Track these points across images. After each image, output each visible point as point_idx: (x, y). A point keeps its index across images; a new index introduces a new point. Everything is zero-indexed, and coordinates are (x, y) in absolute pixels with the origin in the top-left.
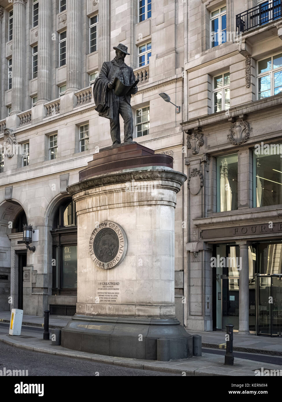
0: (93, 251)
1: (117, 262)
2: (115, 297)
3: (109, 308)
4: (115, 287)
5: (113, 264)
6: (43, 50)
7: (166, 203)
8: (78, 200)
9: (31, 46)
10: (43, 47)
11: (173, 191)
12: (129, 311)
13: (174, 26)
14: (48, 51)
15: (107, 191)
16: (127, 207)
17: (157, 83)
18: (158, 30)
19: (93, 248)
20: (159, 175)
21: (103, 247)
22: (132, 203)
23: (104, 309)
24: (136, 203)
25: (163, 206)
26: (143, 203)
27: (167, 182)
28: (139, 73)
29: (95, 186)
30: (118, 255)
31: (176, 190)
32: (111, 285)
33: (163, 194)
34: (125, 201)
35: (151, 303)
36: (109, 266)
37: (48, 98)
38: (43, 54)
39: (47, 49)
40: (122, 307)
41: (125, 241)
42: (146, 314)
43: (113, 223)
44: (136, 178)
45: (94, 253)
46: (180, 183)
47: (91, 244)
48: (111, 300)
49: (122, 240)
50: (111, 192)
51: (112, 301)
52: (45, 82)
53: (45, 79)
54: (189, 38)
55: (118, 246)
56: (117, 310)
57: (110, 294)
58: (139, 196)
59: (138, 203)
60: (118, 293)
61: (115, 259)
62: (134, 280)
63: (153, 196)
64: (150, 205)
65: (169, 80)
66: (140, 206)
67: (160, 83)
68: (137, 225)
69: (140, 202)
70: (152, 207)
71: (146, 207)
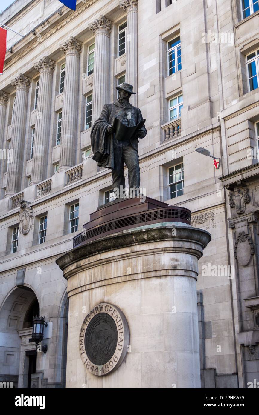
0: (84, 348)
1: (115, 364)
5: (110, 367)
6: (68, 115)
7: (182, 273)
8: (69, 275)
9: (57, 112)
10: (68, 112)
11: (191, 256)
13: (207, 75)
14: (73, 115)
15: (103, 261)
16: (128, 282)
17: (191, 136)
18: (189, 81)
19: (83, 343)
20: (169, 234)
21: (97, 343)
22: (135, 275)
24: (140, 275)
25: (178, 277)
26: (149, 275)
27: (181, 243)
28: (170, 127)
29: (88, 255)
30: (115, 353)
31: (196, 253)
33: (177, 260)
36: (105, 371)
38: (68, 118)
39: (72, 113)
41: (125, 331)
43: (110, 306)
44: (139, 240)
45: (85, 351)
46: (200, 243)
47: (82, 338)
49: (121, 331)
50: (108, 261)
52: (69, 147)
53: (69, 144)
54: (223, 85)
55: (116, 340)
58: (143, 265)
59: (143, 274)
61: (112, 359)
63: (162, 264)
64: (160, 277)
65: (203, 131)
66: (146, 279)
67: (193, 135)
68: (142, 307)
69: (146, 274)
70: (163, 280)
71: (154, 279)
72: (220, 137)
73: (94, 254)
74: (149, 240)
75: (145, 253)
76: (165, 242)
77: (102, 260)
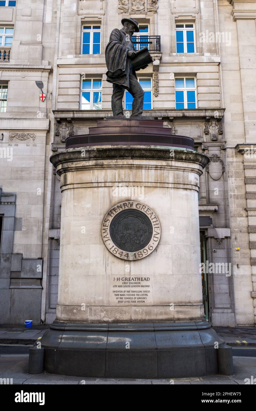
0: (109, 236)
1: (150, 252)
2: (144, 297)
3: (135, 311)
4: (144, 283)
5: (144, 254)
12: (166, 313)
13: (41, 23)
15: (135, 166)
17: (21, 67)
19: (108, 232)
21: (125, 232)
22: (166, 184)
23: (125, 313)
24: (171, 184)
26: (179, 186)
30: (151, 243)
32: (137, 281)
33: (197, 180)
34: (158, 180)
35: (191, 302)
36: (137, 257)
42: (187, 317)
43: (143, 204)
45: (110, 239)
47: (106, 228)
48: (137, 300)
49: (157, 226)
50: (139, 167)
51: (138, 302)
55: (151, 233)
56: (148, 313)
57: (135, 293)
58: (174, 178)
59: (173, 185)
60: (149, 292)
61: (147, 248)
62: (170, 275)
63: (190, 180)
64: (186, 189)
66: (175, 189)
68: (172, 210)
69: (176, 185)
70: (188, 192)
71: (181, 190)
73: (125, 158)
74: (185, 160)
75: (177, 169)
76: (195, 164)
77: (133, 165)
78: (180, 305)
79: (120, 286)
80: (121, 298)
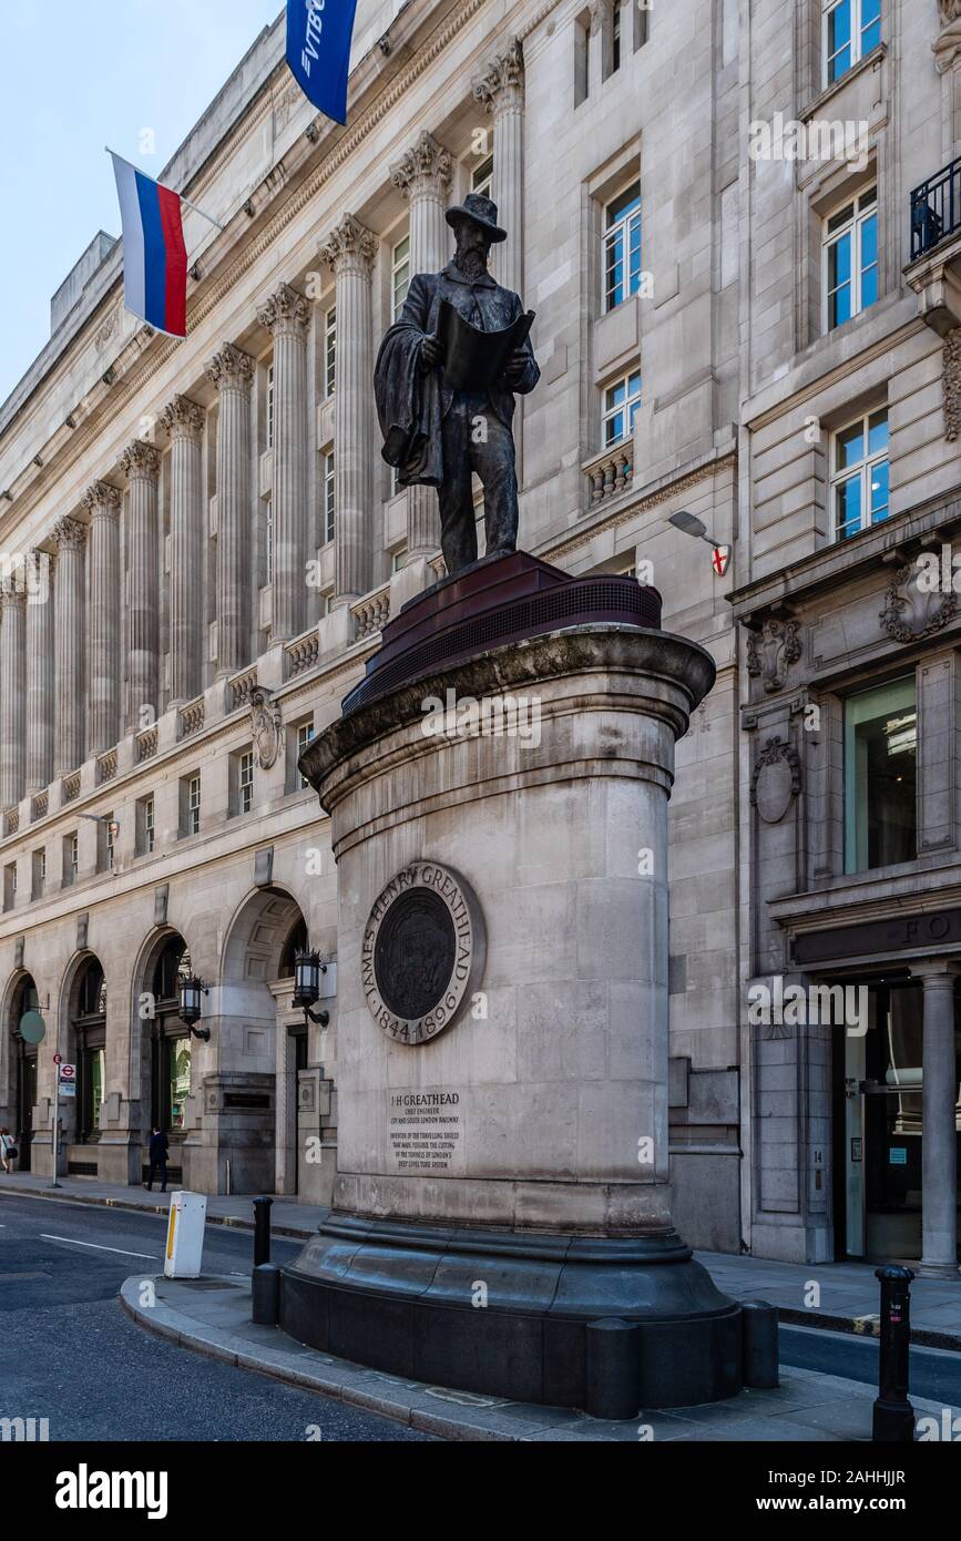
0: (373, 979)
1: (449, 1014)
2: (447, 1150)
3: (426, 1191)
4: (447, 1110)
5: (437, 1022)
6: (348, 453)
7: (630, 769)
8: (333, 800)
9: (323, 452)
10: (348, 445)
11: (656, 722)
12: (494, 1203)
13: (709, 297)
14: (360, 456)
15: (416, 746)
16: (483, 801)
18: (660, 323)
19: (372, 967)
20: (596, 652)
21: (405, 964)
22: (502, 781)
23: (408, 1196)
24: (514, 779)
25: (619, 781)
26: (539, 776)
27: (630, 680)
29: (375, 736)
30: (450, 988)
31: (670, 716)
32: (431, 1106)
33: (616, 733)
34: (476, 776)
35: (573, 1172)
36: (424, 1032)
37: (363, 588)
38: (348, 463)
39: (357, 448)
40: (471, 1190)
41: (475, 930)
42: (554, 1218)
43: (436, 867)
44: (510, 676)
45: (376, 986)
46: (685, 687)
47: (368, 955)
48: (431, 1160)
49: (464, 930)
50: (429, 747)
51: (435, 1164)
54: (754, 321)
55: (453, 954)
56: (452, 1199)
57: (429, 1141)
59: (522, 777)
60: (456, 1136)
61: (442, 1003)
62: (509, 1084)
63: (576, 745)
64: (568, 782)
65: (691, 468)
66: (531, 790)
67: (665, 483)
68: (519, 868)
69: (530, 774)
70: (576, 792)
71: (551, 790)
72: (736, 485)
73: (390, 730)
74: (542, 675)
76: (586, 677)
77: (412, 744)
78: (531, 1181)
79: (402, 1121)
80: (404, 1154)
